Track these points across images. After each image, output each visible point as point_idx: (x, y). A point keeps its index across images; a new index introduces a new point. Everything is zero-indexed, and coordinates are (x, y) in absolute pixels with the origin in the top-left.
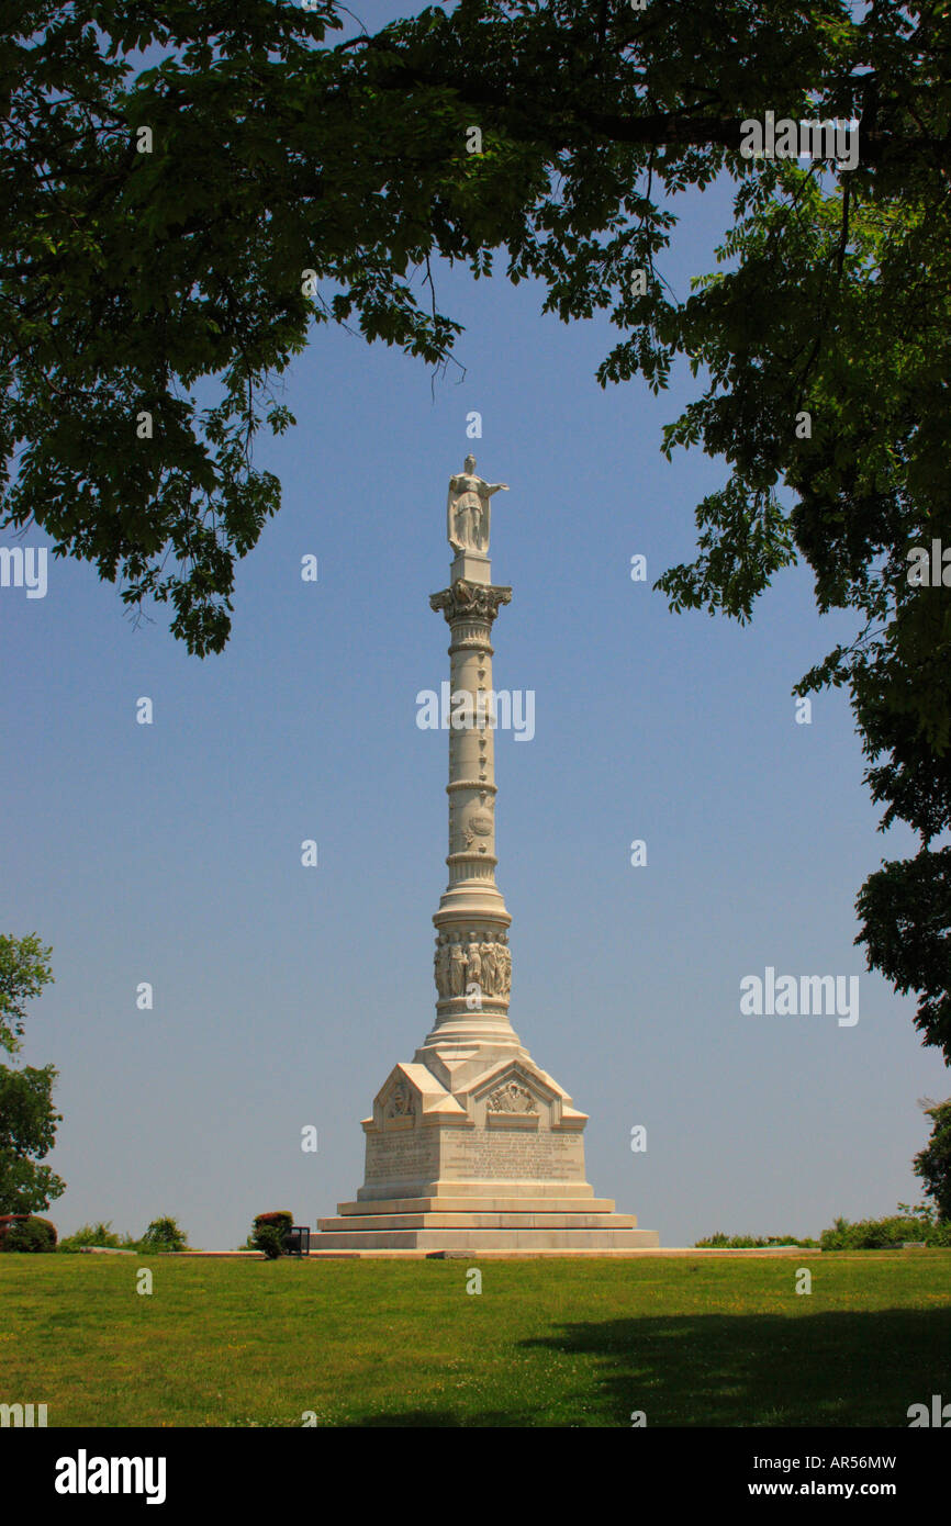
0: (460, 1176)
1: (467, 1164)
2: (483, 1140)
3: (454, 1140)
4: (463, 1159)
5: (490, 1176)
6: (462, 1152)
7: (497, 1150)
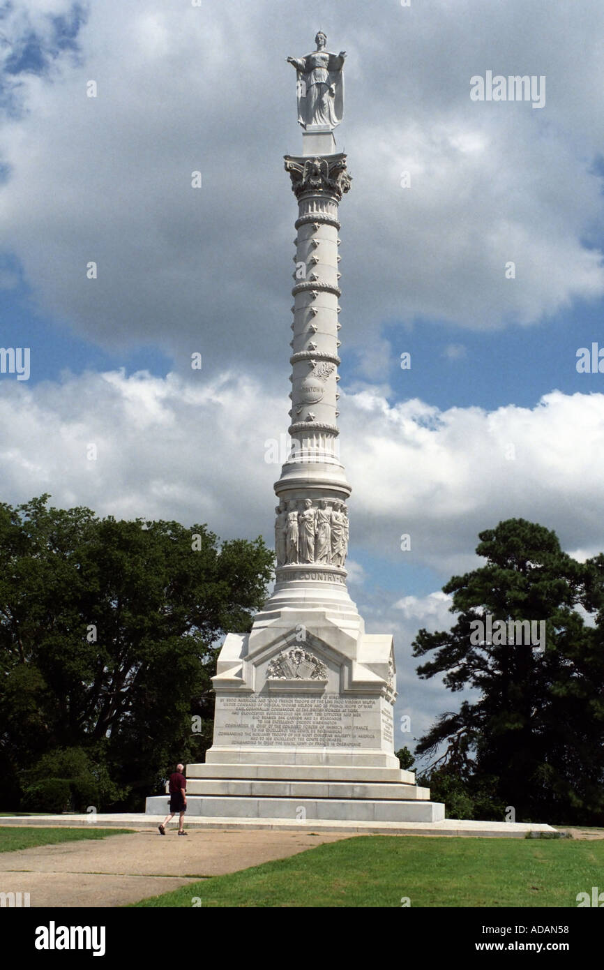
0: (233, 743)
1: (244, 730)
2: (263, 707)
3: (231, 707)
4: (239, 726)
5: (268, 743)
6: (238, 719)
7: (277, 717)
